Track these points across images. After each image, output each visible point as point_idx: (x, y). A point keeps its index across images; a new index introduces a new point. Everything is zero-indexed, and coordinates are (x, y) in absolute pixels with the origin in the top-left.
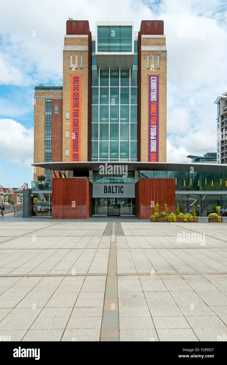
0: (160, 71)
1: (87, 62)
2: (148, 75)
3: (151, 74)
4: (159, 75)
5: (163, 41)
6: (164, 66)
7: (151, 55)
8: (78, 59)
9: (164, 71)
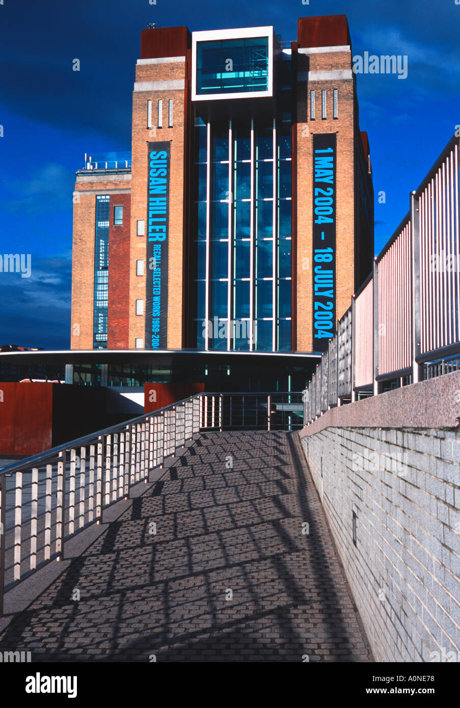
0: (339, 125)
1: (182, 114)
2: (311, 133)
3: (319, 130)
4: (337, 132)
5: (345, 59)
6: (346, 112)
7: (317, 90)
8: (163, 109)
9: (348, 122)
